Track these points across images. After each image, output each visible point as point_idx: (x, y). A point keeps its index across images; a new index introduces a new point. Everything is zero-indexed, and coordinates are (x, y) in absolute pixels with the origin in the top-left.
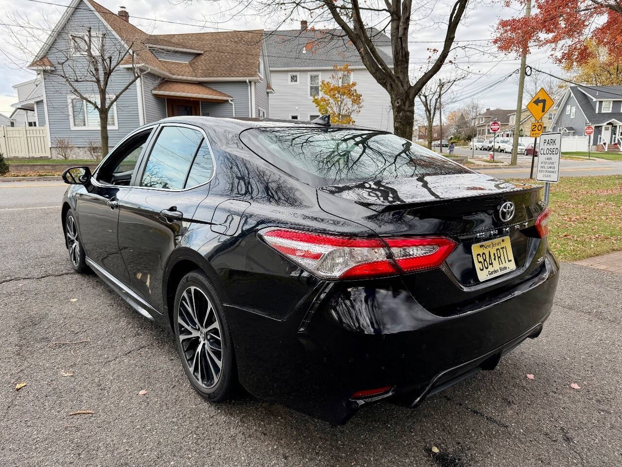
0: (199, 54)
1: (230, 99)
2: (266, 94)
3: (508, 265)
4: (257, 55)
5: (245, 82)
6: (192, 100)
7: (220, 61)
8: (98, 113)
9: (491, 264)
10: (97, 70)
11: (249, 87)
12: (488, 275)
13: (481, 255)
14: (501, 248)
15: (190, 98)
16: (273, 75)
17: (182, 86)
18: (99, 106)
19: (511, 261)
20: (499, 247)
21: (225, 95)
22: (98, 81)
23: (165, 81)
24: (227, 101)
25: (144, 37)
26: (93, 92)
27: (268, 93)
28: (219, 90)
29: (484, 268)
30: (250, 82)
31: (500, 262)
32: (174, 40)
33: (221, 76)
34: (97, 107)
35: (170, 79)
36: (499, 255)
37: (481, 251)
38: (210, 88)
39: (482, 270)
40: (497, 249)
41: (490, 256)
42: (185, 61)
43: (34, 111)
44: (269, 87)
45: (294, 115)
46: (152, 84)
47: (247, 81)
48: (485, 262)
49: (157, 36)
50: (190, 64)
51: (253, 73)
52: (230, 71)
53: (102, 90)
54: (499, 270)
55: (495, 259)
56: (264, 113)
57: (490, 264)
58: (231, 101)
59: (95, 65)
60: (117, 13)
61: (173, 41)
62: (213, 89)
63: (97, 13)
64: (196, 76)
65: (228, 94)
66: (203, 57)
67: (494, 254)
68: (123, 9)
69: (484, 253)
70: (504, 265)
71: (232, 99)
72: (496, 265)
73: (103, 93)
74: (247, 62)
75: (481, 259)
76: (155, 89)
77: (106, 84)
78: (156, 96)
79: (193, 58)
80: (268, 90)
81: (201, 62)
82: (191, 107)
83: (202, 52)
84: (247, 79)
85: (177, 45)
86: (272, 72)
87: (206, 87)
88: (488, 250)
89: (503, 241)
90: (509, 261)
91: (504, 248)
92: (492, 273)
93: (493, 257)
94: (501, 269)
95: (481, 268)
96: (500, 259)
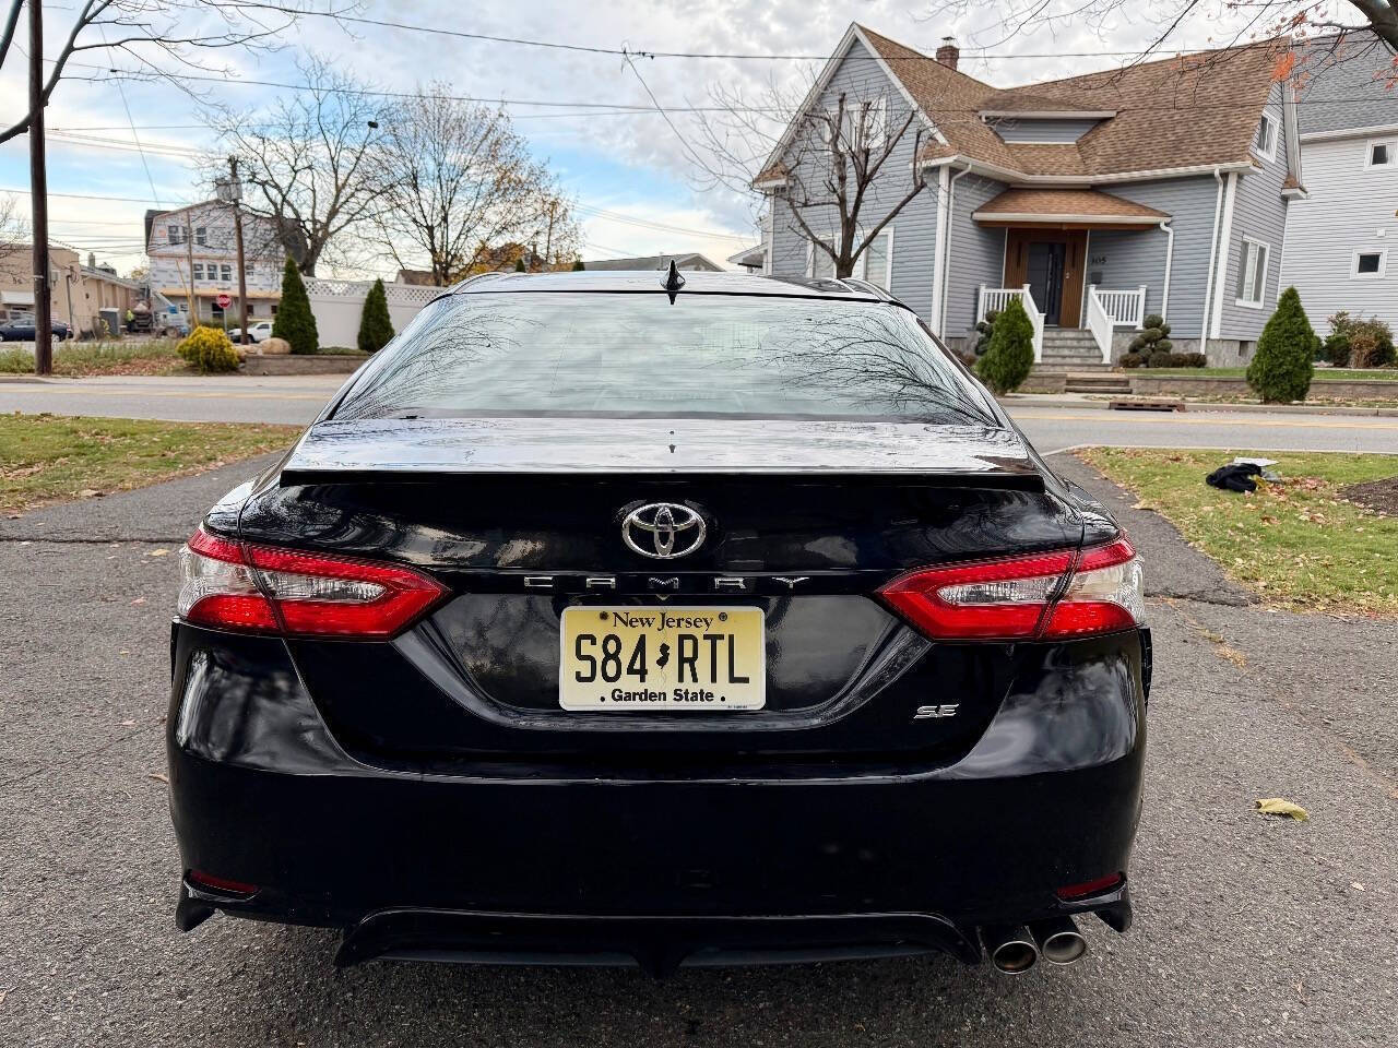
0: (1104, 121)
1: (1162, 221)
2: (1277, 201)
3: (722, 688)
4: (1257, 105)
5: (1210, 176)
6: (1064, 228)
7: (1155, 129)
8: (835, 267)
9: (641, 672)
10: (842, 179)
11: (1221, 188)
12: (606, 698)
13: (600, 642)
14: (706, 637)
15: (1061, 224)
16: (1307, 153)
17: (1046, 197)
18: (838, 254)
19: (744, 680)
20: (698, 632)
21: (1154, 212)
22: (842, 202)
23: (1008, 190)
24: (1157, 226)
25: (982, 96)
26: (832, 226)
27: (1285, 199)
28: (1140, 202)
29: (599, 675)
30: (1225, 175)
31: (687, 673)
32: (1056, 93)
33: (1149, 166)
34: (834, 256)
35: (1022, 183)
36: (688, 653)
37: (600, 629)
38: (1117, 198)
39: (583, 678)
40: (683, 638)
41: (641, 649)
42: (1068, 140)
43: (761, 267)
44: (1291, 181)
45: (1369, 251)
46: (974, 197)
47: (1217, 173)
48: (611, 663)
49: (1017, 89)
50: (1078, 145)
51: (1236, 151)
52: (1175, 151)
53: (848, 219)
54: (671, 697)
55: (662, 662)
56: (1262, 250)
57: (631, 671)
58: (1166, 225)
59: (840, 170)
60: (933, 55)
61: (1049, 96)
62: (1123, 200)
63: (882, 63)
64: (1086, 173)
65: (1162, 210)
66: (1113, 126)
67: (664, 648)
68: (948, 43)
69: (612, 637)
70: (704, 683)
71: (1168, 220)
72: (663, 680)
73: (849, 226)
74: (1227, 124)
75: (592, 650)
76: (981, 209)
77: (857, 208)
78: (982, 226)
79: (1087, 130)
80: (1286, 192)
81: (1104, 141)
82: (1064, 247)
83: (1113, 114)
84: (1216, 169)
85: (1060, 104)
86: (1303, 143)
87: (1107, 196)
88: (640, 630)
89: (723, 617)
90: (733, 679)
91: (721, 637)
92: (630, 697)
93: (653, 656)
94: (678, 695)
95: (586, 673)
96: (687, 666)
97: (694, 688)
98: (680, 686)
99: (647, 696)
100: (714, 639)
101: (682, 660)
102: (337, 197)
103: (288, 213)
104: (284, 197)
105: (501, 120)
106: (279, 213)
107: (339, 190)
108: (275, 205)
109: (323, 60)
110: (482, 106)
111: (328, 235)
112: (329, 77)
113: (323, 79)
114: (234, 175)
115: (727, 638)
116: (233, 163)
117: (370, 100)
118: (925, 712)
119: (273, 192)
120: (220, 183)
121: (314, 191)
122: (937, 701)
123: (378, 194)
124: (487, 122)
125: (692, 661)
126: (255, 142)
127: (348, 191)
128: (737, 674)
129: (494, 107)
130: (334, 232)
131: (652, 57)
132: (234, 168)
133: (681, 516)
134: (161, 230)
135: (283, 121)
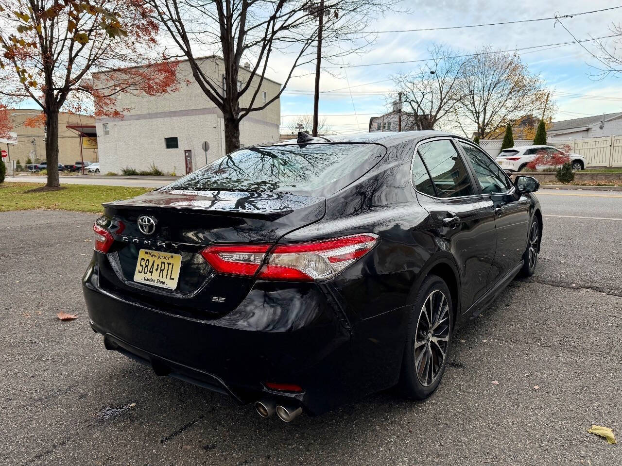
3: (168, 281)
9: (152, 272)
12: (143, 280)
13: (146, 260)
14: (167, 263)
19: (173, 279)
20: (166, 261)
29: (143, 271)
31: (161, 274)
36: (162, 269)
37: (146, 257)
39: (140, 272)
40: (163, 263)
41: (153, 265)
48: (146, 268)
54: (156, 281)
55: (157, 270)
57: (150, 272)
67: (158, 265)
69: (148, 260)
70: (164, 279)
72: (155, 276)
75: (143, 263)
88: (154, 258)
89: (172, 257)
90: (171, 279)
91: (171, 264)
92: (148, 280)
93: (155, 267)
94: (158, 281)
95: (140, 271)
96: (162, 272)
97: (161, 280)
98: (159, 278)
99: (152, 280)
100: (169, 264)
101: (161, 270)
102: (441, 103)
103: (420, 113)
104: (419, 106)
105: (515, 59)
106: (416, 113)
107: (442, 101)
108: (414, 110)
109: (439, 46)
110: (506, 54)
111: (436, 120)
112: (441, 53)
113: (439, 54)
114: (400, 100)
115: (172, 264)
116: (400, 94)
117: (458, 59)
118: (215, 299)
119: (414, 104)
120: (394, 104)
121: (432, 102)
122: (219, 296)
123: (458, 101)
124: (508, 61)
125: (163, 270)
126: (410, 85)
127: (445, 100)
128: (172, 277)
129: (512, 53)
130: (439, 119)
131: (572, 17)
132: (400, 97)
133: (149, 221)
134: (375, 125)
135: (420, 75)
